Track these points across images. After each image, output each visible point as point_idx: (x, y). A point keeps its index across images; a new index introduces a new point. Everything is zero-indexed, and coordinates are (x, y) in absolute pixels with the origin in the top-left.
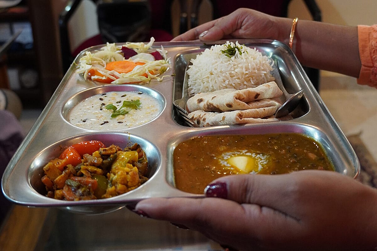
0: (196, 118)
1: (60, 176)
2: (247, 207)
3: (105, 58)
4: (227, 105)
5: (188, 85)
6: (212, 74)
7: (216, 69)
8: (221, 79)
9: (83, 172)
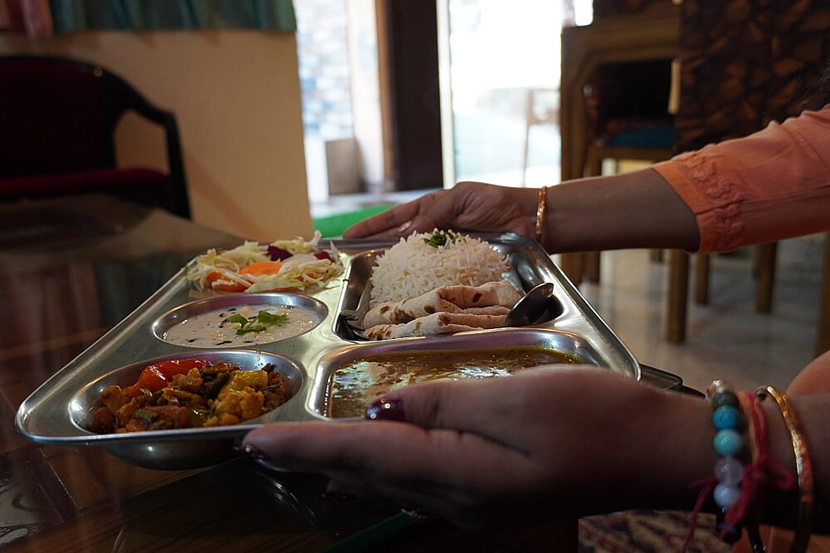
0: (375, 334)
1: (126, 406)
2: (436, 434)
3: (239, 260)
4: (425, 308)
5: (370, 296)
6: (407, 273)
7: (413, 266)
8: (422, 280)
9: (167, 398)
